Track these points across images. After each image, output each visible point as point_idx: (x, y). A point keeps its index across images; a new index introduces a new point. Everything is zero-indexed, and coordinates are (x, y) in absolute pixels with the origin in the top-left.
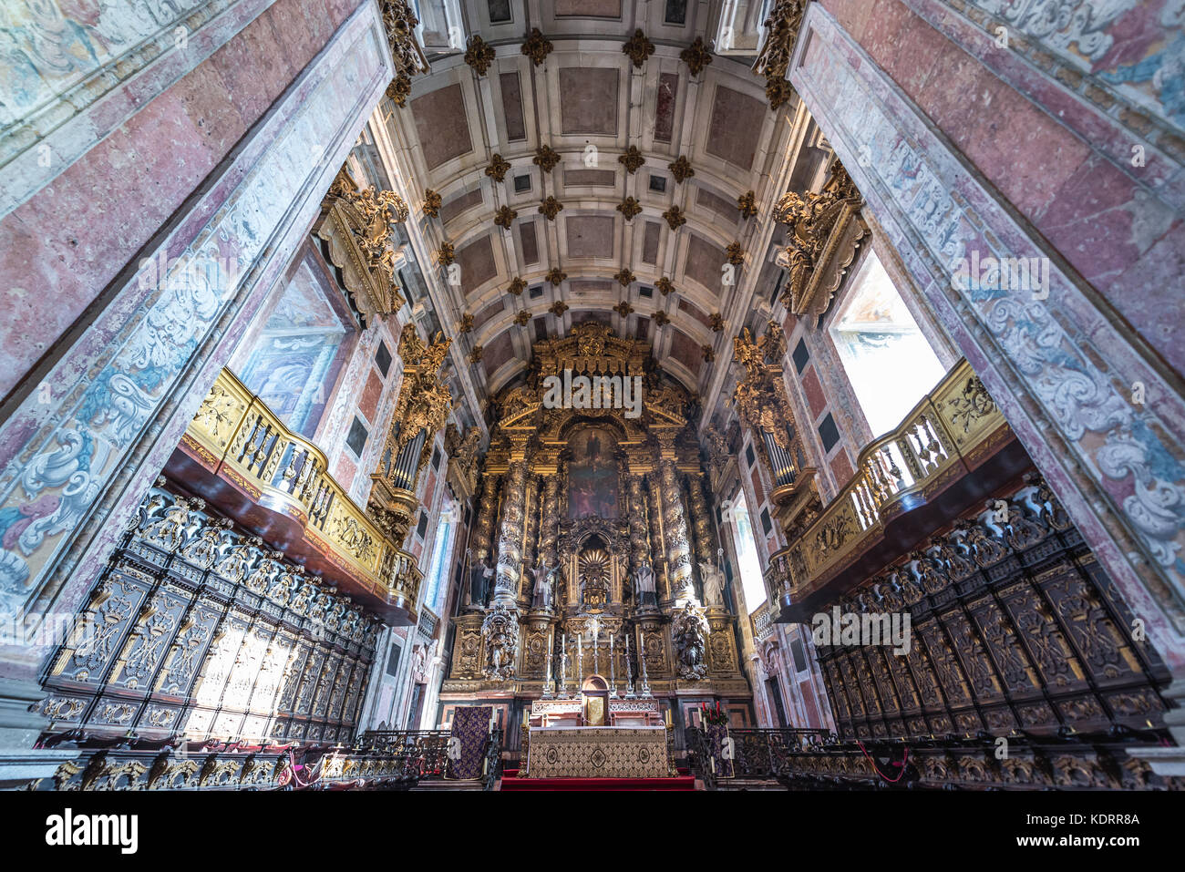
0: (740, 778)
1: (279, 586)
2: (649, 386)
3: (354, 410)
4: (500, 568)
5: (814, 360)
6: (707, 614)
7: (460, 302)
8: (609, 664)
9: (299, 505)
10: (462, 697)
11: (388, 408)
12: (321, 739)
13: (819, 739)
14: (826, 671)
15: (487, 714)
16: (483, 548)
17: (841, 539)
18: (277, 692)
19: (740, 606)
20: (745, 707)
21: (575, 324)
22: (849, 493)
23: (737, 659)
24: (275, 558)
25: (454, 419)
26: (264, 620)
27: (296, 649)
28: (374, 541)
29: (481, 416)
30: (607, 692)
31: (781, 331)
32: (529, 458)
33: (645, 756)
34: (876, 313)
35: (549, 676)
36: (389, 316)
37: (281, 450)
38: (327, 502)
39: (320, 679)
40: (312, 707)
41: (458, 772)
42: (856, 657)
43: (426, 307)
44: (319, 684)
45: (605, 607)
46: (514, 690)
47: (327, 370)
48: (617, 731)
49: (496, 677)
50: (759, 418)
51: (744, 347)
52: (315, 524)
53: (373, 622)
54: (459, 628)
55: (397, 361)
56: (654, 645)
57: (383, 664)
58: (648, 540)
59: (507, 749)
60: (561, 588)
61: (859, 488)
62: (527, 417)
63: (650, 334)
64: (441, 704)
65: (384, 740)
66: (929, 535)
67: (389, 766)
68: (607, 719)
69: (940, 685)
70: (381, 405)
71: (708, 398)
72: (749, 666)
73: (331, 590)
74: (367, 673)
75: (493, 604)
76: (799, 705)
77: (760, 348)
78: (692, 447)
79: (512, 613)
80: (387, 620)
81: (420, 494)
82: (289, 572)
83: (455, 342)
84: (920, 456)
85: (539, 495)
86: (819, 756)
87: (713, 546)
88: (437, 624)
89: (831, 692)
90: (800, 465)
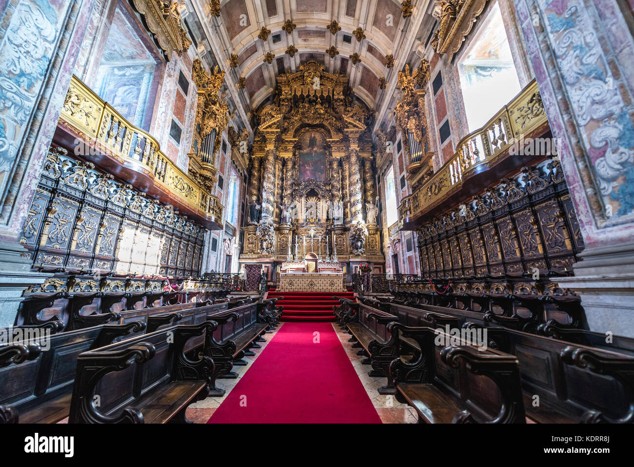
0: (374, 293)
1: (148, 209)
2: (346, 105)
3: (171, 116)
4: (264, 205)
5: (445, 87)
6: (367, 227)
7: (228, 45)
8: (318, 247)
9: (147, 168)
10: (249, 261)
11: (191, 116)
12: (184, 276)
13: (412, 278)
14: (421, 251)
15: (260, 267)
16: (255, 195)
17: (440, 190)
18: (158, 256)
19: (384, 224)
20: (381, 266)
21: (302, 63)
22: (449, 165)
23: (380, 247)
24: (142, 196)
25: (232, 124)
26: (143, 225)
27: (163, 239)
28: (194, 189)
29: (248, 123)
30: (317, 260)
31: (429, 66)
32: (277, 148)
33: (333, 284)
34: (490, 52)
35: (290, 253)
36: (183, 52)
37: (130, 136)
38: (164, 167)
39: (178, 252)
41: (248, 289)
42: (436, 245)
43: (206, 48)
44: (178, 254)
45: (317, 224)
46: (273, 258)
47: (150, 89)
48: (320, 275)
49: (265, 253)
50: (407, 124)
51: (404, 78)
52: (159, 178)
53: (201, 228)
54: (245, 232)
55: (192, 85)
56: (340, 241)
57: (209, 246)
58: (341, 192)
61: (455, 163)
62: (275, 123)
63: (348, 70)
64: (240, 264)
65: (213, 277)
66: (486, 187)
67: (216, 286)
68: (316, 270)
69: (473, 257)
70: (187, 113)
71: (379, 113)
72: (385, 250)
73: (176, 212)
74: (201, 250)
75: (261, 222)
76: (406, 265)
77: (414, 78)
78: (368, 142)
79: (271, 226)
81: (217, 166)
82: (151, 203)
83: (227, 73)
84: (492, 143)
85: (283, 169)
86: (411, 284)
87: (374, 195)
88: (235, 230)
89: (422, 260)
90: (426, 151)
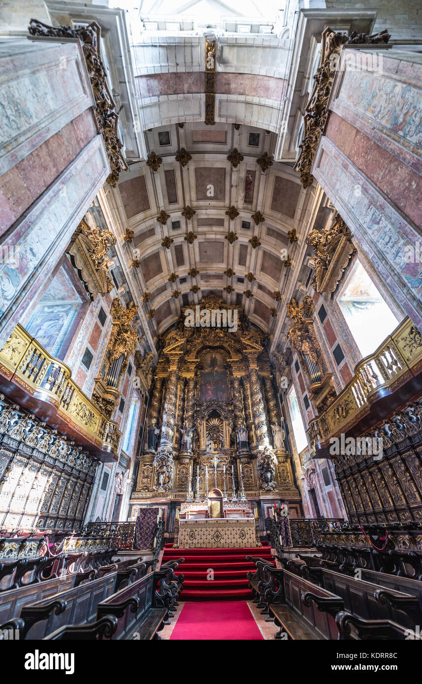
0: (296, 547)
1: (43, 441)
2: (243, 330)
3: (86, 344)
4: (164, 429)
5: (329, 316)
6: (276, 454)
7: (143, 286)
8: (223, 482)
9: (55, 397)
10: (142, 502)
11: (104, 343)
12: (64, 528)
13: (338, 524)
14: (341, 485)
15: (156, 512)
16: (154, 417)
17: (347, 413)
18: (40, 501)
19: (293, 449)
20: (298, 506)
21: (204, 297)
22: (350, 387)
23: (293, 479)
24: (41, 426)
25: (139, 348)
26: (34, 460)
27: (51, 477)
28: (96, 415)
29: (154, 346)
30: (222, 498)
31: (312, 301)
32: (179, 368)
33: (243, 536)
34: (361, 291)
35: (190, 489)
36: (106, 294)
37: (46, 367)
38: (70, 394)
39: (64, 493)
40: (59, 509)
41: (140, 546)
42: (358, 477)
43: (125, 289)
44: (63, 496)
45: (221, 450)
46: (171, 497)
47: (72, 323)
48: (227, 521)
49: (161, 490)
50: (301, 347)
51: (293, 309)
52: (64, 406)
53: (94, 460)
54: (141, 463)
55: (109, 317)
56: (247, 471)
57: (99, 484)
58: (243, 413)
59: (167, 531)
60: (196, 440)
61: (356, 385)
62: (178, 346)
63: (243, 302)
64: (131, 506)
65: (99, 528)
66: (394, 410)
67: (101, 543)
68: (222, 514)
69: (404, 494)
70: (101, 341)
71: (274, 336)
72: (299, 482)
73: (72, 443)
74: (90, 489)
75: (160, 449)
76: (327, 504)
77: (301, 309)
78: (266, 362)
79: (170, 454)
80: (101, 459)
81: (121, 389)
82: (48, 433)
83: (140, 307)
84: (388, 368)
85: (185, 388)
86: (339, 534)
87: (278, 416)
88: (129, 461)
89: (344, 498)
90: (324, 372)
